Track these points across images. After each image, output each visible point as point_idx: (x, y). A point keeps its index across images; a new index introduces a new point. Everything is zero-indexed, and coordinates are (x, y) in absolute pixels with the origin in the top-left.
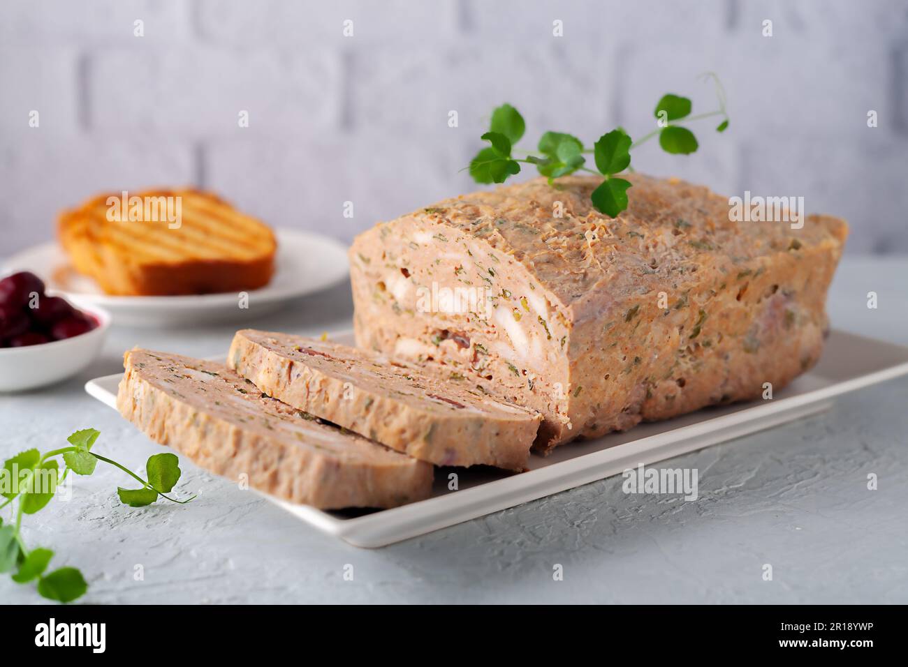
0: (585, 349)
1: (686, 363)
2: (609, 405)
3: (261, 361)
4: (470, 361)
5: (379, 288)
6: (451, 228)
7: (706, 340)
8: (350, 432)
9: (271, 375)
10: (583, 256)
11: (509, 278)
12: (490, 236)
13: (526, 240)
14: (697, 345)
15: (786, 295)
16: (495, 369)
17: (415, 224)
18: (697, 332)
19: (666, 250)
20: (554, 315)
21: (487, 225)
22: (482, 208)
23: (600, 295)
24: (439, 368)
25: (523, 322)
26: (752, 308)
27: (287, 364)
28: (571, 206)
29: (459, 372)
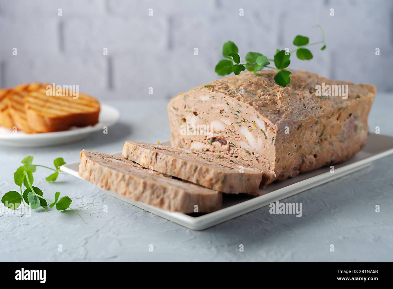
0: (281, 142)
1: (317, 147)
2: (290, 166)
3: (141, 154)
4: (227, 150)
5: (182, 121)
6: (218, 94)
7: (325, 137)
8: (186, 181)
9: (147, 159)
10: (276, 103)
11: (247, 114)
12: (236, 96)
13: (252, 98)
14: (321, 140)
15: (354, 117)
16: (239, 153)
17: (201, 92)
18: (322, 134)
19: (308, 100)
20: (269, 128)
21: (234, 92)
22: (229, 85)
23: (287, 119)
24: (212, 154)
25: (253, 132)
26: (342, 123)
27: (155, 154)
28: (266, 83)
29: (222, 155)
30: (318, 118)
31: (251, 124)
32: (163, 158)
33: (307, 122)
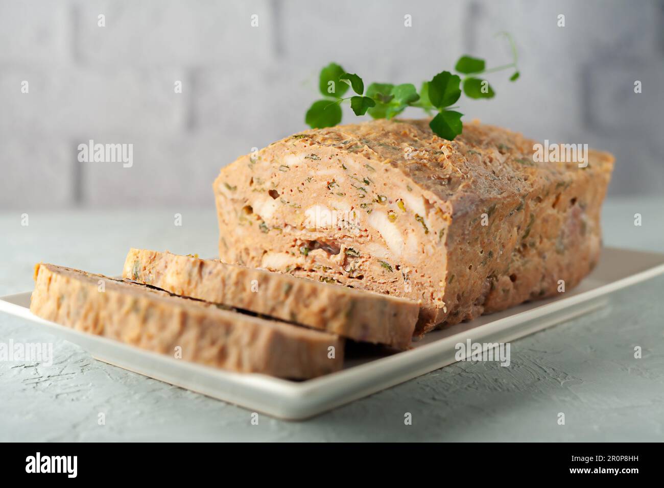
0: (458, 241)
1: (517, 260)
3: (166, 267)
4: (341, 265)
5: (245, 211)
6: (323, 147)
7: (532, 241)
8: (267, 317)
9: (180, 276)
10: (442, 166)
11: (385, 184)
12: (362, 151)
13: (393, 154)
14: (524, 246)
15: (581, 206)
16: (366, 268)
17: (286, 149)
18: (527, 232)
19: (500, 165)
20: (432, 212)
21: (356, 144)
22: (343, 134)
23: (469, 193)
24: (308, 275)
25: (399, 222)
26: (561, 216)
27: (198, 264)
28: (416, 132)
29: (329, 276)
30: (524, 197)
31: (396, 207)
32: (215, 271)
33: (505, 202)
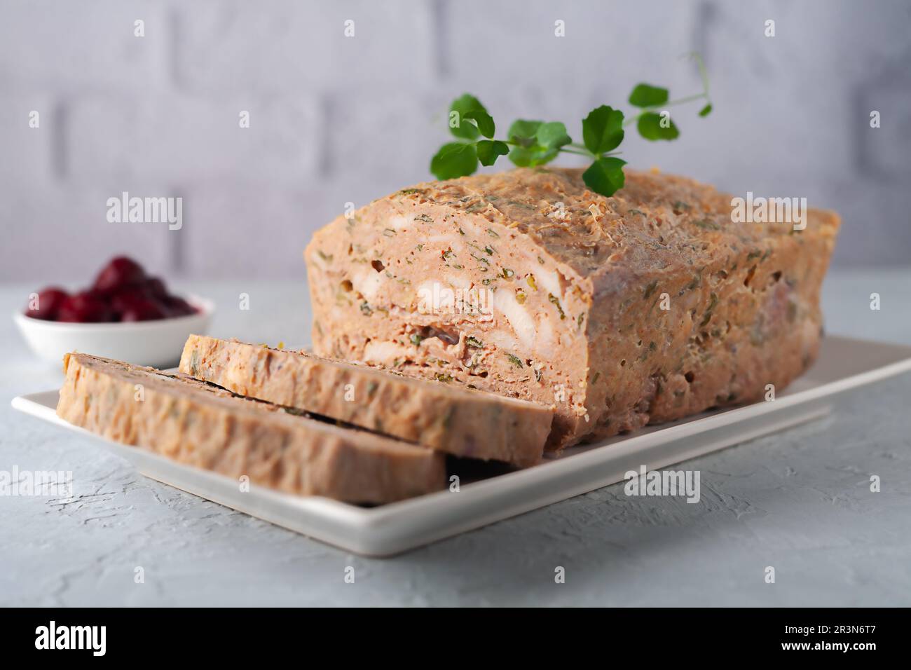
0: (603, 329)
1: (695, 354)
2: (624, 396)
3: (228, 359)
4: (460, 359)
5: (343, 288)
6: (436, 207)
7: (715, 329)
8: (348, 425)
9: (244, 371)
10: (589, 232)
11: (511, 255)
12: (485, 211)
13: (525, 215)
14: (705, 335)
15: (789, 284)
16: (491, 363)
17: (391, 208)
18: (708, 318)
19: (672, 228)
20: (569, 291)
21: (479, 202)
22: (465, 188)
23: (618, 267)
24: (420, 372)
25: (529, 303)
26: (758, 296)
27: (265, 356)
28: (562, 185)
29: (446, 372)
30: (699, 271)
31: (524, 284)
32: (285, 366)
33: (670, 278)
